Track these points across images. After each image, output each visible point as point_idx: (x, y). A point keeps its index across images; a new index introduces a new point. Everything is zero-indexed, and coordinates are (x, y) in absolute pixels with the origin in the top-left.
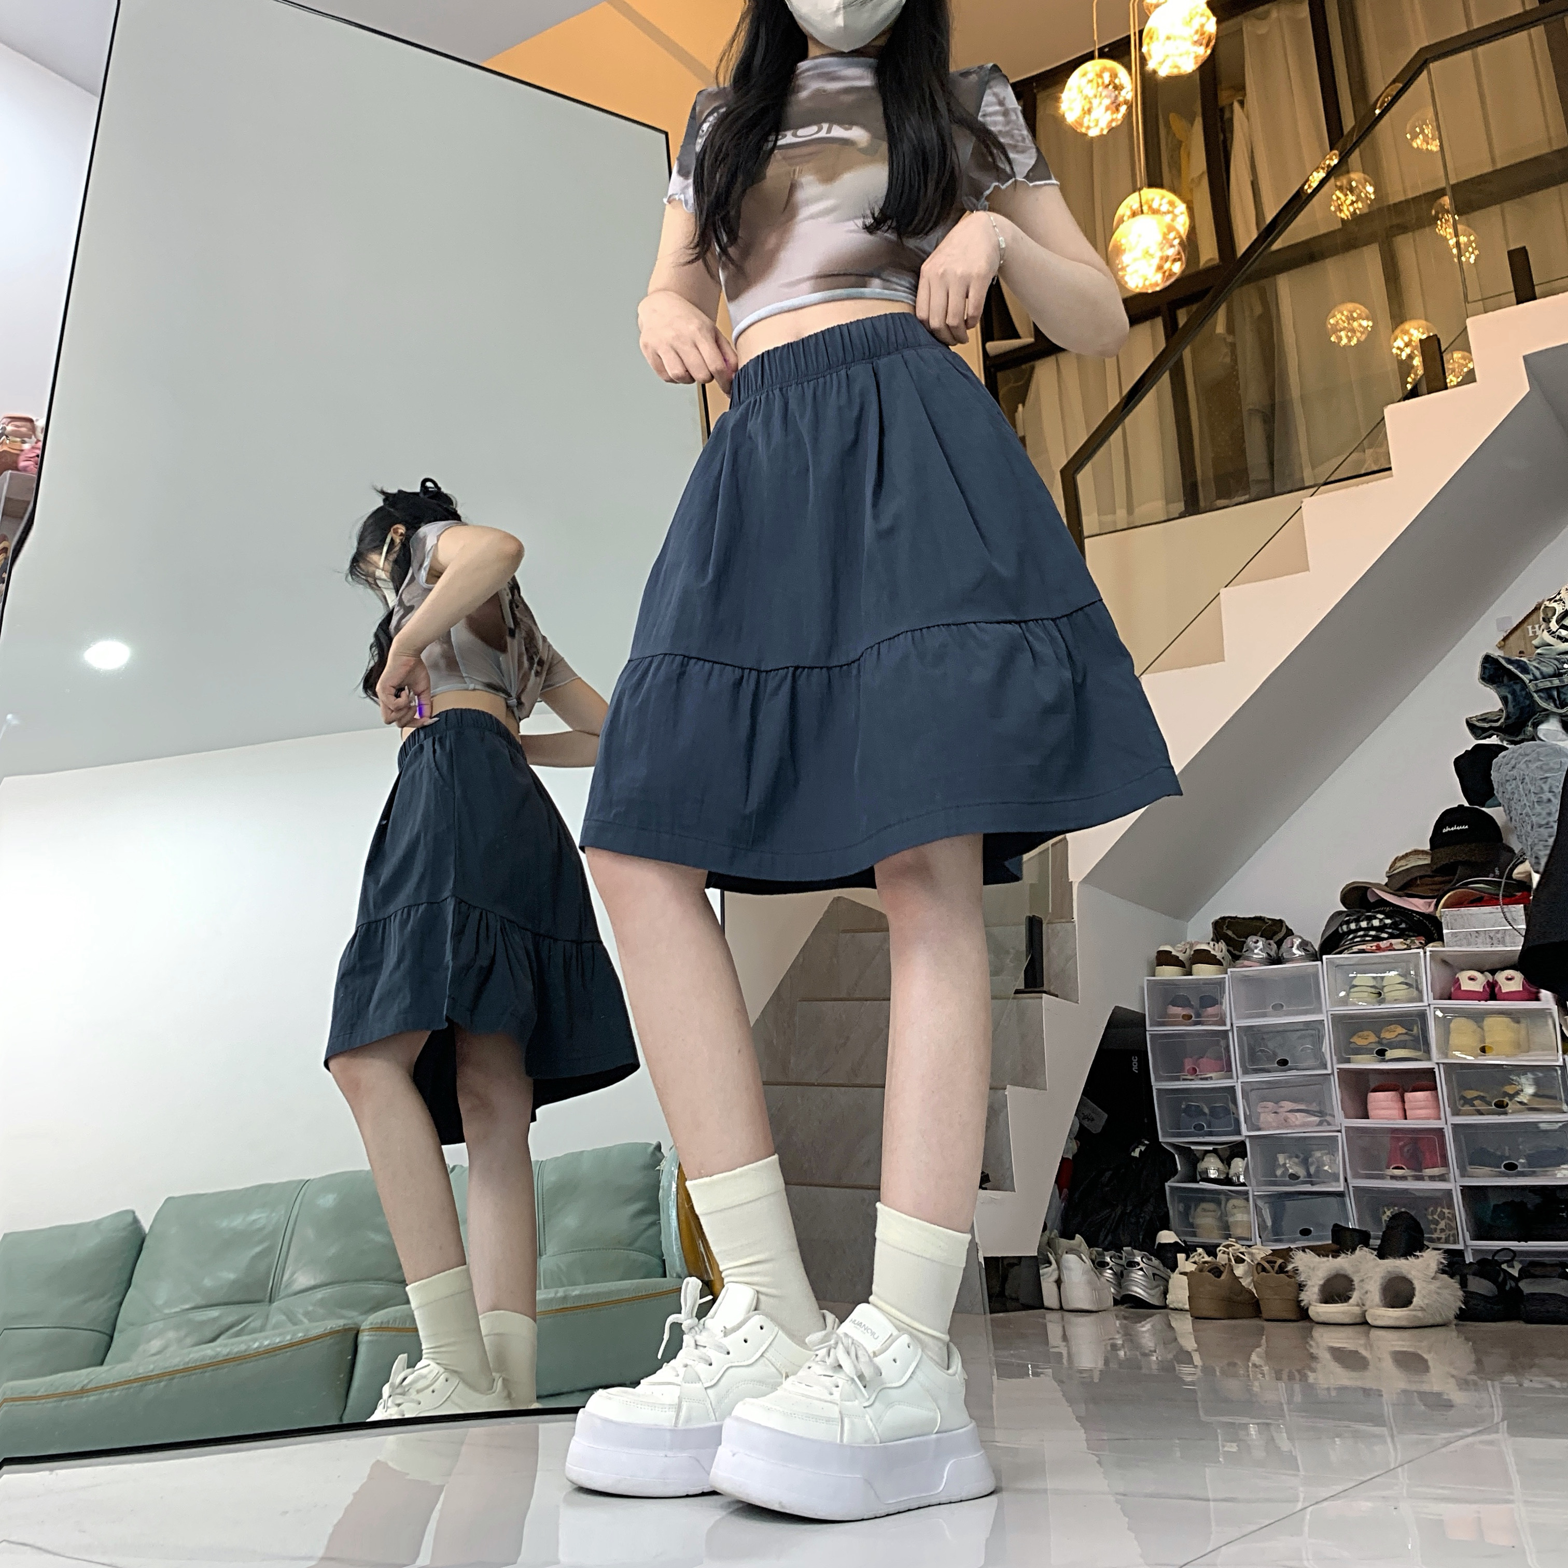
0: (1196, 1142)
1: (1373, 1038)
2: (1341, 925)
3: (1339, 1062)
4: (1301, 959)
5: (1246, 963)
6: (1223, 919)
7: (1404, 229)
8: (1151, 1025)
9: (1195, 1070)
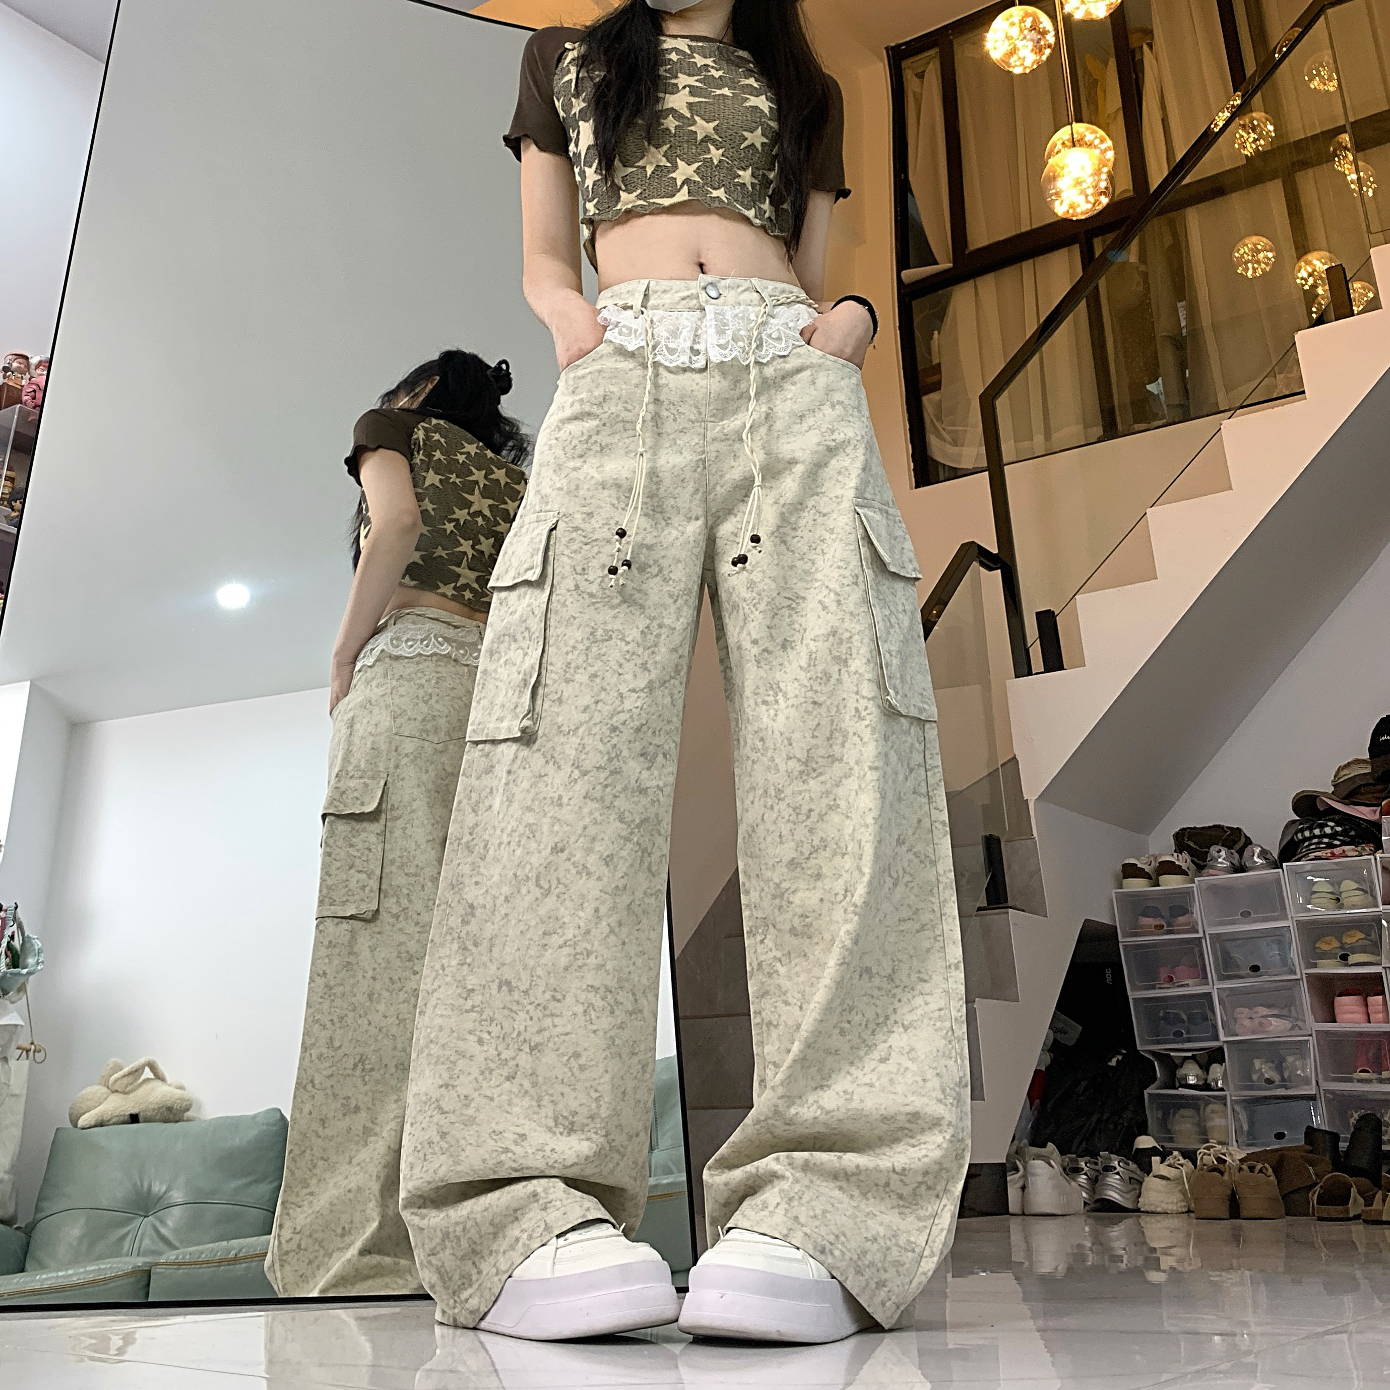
0: (1176, 1049)
1: (1336, 944)
2: (1296, 833)
3: (1307, 968)
4: (1262, 867)
5: (1211, 871)
6: (1183, 830)
7: (1305, 165)
8: (1124, 937)
9: (1171, 979)
